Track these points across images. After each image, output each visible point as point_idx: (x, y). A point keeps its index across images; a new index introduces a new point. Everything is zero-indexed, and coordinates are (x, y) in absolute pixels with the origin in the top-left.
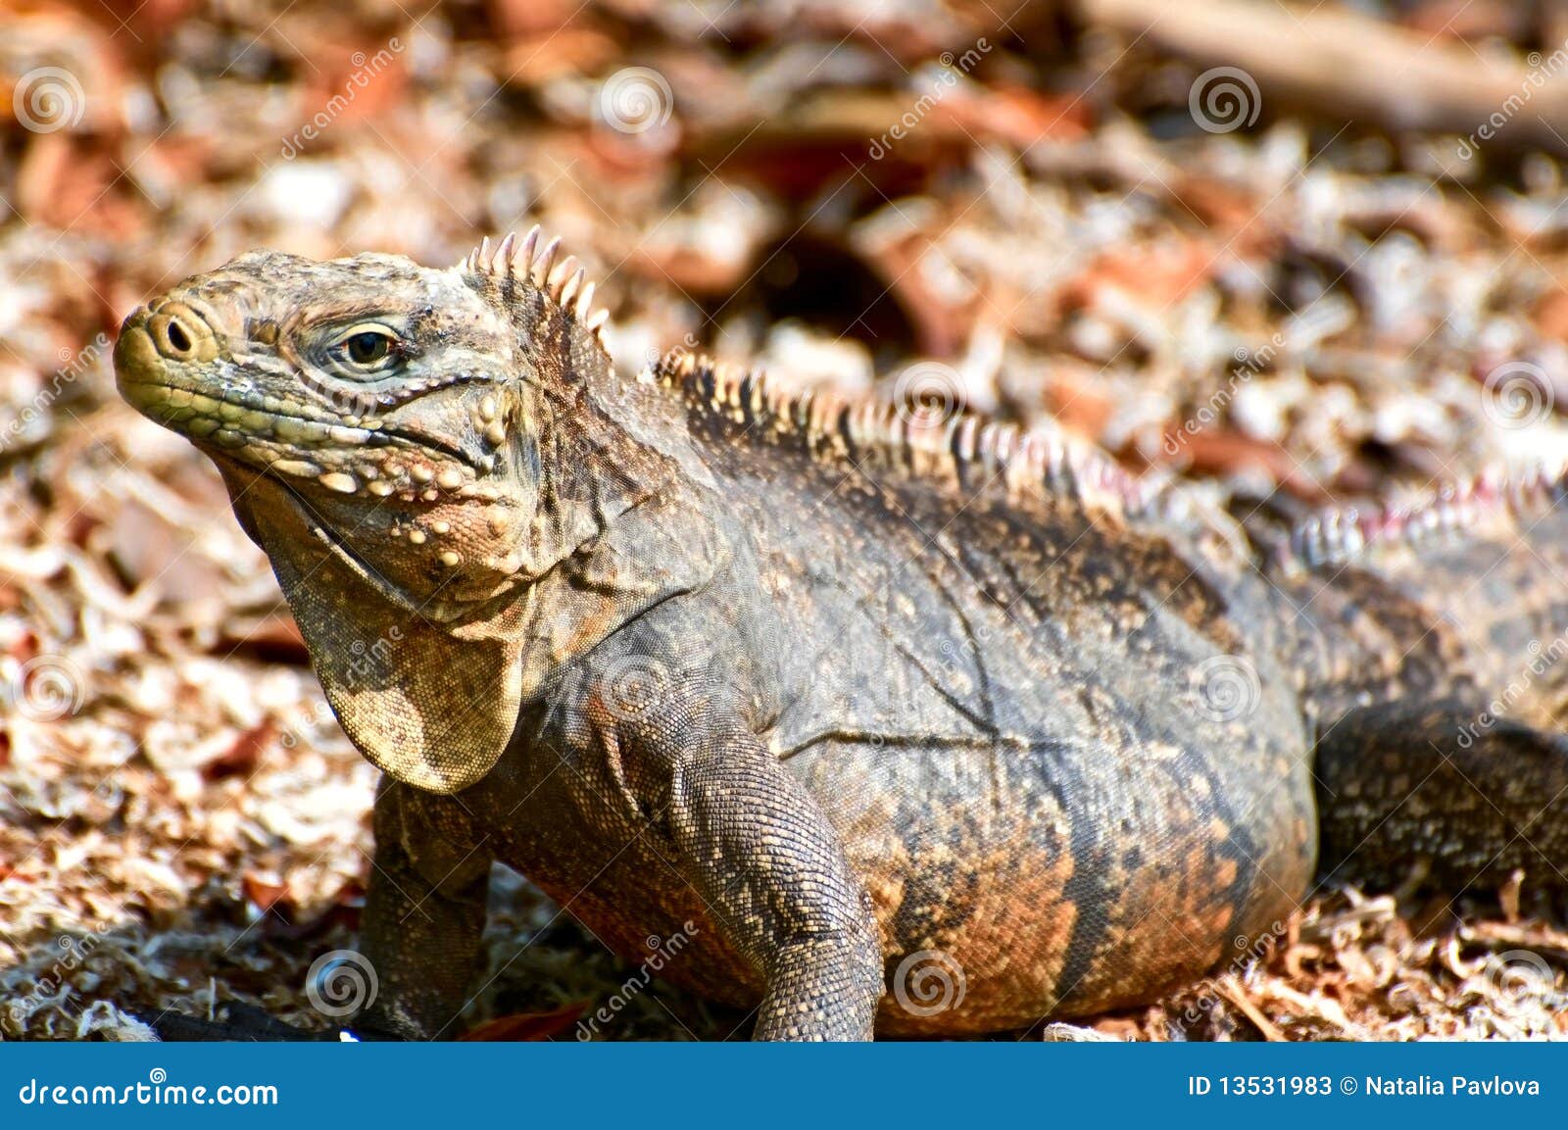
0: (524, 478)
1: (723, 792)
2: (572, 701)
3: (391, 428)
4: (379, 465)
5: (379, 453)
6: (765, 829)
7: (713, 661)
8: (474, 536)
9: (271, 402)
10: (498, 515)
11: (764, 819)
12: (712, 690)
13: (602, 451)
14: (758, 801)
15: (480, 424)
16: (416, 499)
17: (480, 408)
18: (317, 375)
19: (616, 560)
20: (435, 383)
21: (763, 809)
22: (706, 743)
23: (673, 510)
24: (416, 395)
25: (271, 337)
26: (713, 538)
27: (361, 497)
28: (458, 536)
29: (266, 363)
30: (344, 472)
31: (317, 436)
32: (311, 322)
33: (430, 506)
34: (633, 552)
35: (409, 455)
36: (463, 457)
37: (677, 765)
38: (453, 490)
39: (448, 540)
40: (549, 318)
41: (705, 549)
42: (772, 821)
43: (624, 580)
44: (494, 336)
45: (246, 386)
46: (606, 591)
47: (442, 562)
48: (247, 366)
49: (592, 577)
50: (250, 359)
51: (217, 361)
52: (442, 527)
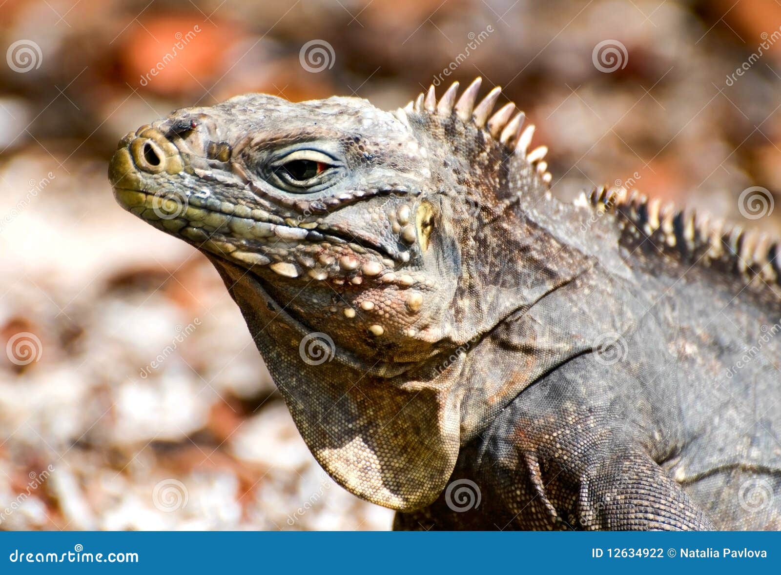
0: (444, 270)
1: (619, 497)
2: (502, 433)
3: (324, 228)
4: (316, 256)
5: (317, 248)
6: (652, 524)
7: (613, 403)
8: (394, 312)
9: (228, 206)
10: (415, 297)
11: (651, 516)
12: (613, 424)
13: (525, 249)
14: (645, 503)
15: (397, 226)
16: (346, 284)
17: (397, 214)
18: (262, 185)
19: (536, 327)
20: (360, 194)
21: (650, 509)
22: (608, 462)
23: (587, 291)
24: (344, 203)
25: (225, 156)
26: (621, 313)
27: (303, 280)
28: (381, 312)
29: (221, 175)
30: (289, 262)
31: (264, 232)
32: (256, 144)
33: (359, 289)
34: (551, 321)
35: (339, 249)
36: (383, 251)
37: (584, 479)
38: (377, 276)
39: (373, 316)
40: (488, 150)
41: (613, 321)
42: (658, 518)
43: (542, 342)
44: (414, 160)
45: (206, 193)
46: (528, 350)
47: (371, 333)
48: (207, 179)
49: (516, 340)
50: (209, 173)
51: (182, 173)
52: (368, 305)
